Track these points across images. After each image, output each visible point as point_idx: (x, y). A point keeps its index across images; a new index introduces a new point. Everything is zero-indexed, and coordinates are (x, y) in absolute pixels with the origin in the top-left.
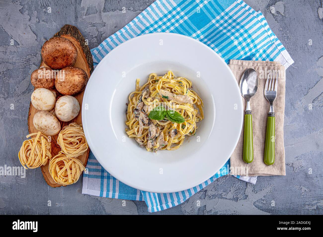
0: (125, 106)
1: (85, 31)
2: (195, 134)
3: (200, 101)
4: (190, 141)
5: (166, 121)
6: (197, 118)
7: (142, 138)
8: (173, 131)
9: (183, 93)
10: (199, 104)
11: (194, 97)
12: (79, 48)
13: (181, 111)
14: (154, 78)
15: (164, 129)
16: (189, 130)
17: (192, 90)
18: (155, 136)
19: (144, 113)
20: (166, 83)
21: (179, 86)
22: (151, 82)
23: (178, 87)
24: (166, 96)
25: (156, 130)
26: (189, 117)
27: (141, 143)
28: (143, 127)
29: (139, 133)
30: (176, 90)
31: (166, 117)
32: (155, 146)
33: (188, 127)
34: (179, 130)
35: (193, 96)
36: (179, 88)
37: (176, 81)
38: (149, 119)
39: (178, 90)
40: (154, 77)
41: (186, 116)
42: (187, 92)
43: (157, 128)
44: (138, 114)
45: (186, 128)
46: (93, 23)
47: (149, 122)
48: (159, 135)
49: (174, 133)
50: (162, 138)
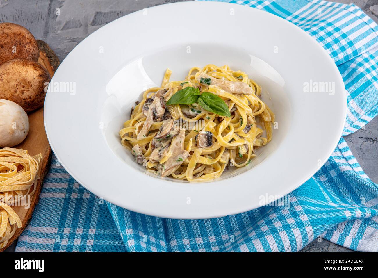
1: (58, 47)
2: (246, 165)
3: (271, 116)
7: (144, 144)
8: (203, 132)
10: (267, 119)
12: (43, 60)
16: (236, 142)
24: (207, 78)
26: (242, 122)
27: (140, 153)
28: (152, 122)
29: (141, 131)
38: (167, 111)
44: (149, 105)
46: (72, 38)
47: (165, 114)
48: (176, 135)
49: (205, 137)
50: (181, 142)
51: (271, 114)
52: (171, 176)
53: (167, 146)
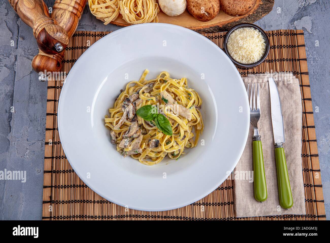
0: (118, 92)
2: (177, 159)
3: (202, 126)
4: (168, 164)
5: (152, 125)
6: (189, 142)
7: (118, 132)
8: (154, 140)
9: (186, 106)
10: (199, 128)
11: (197, 117)
13: (174, 123)
14: (164, 78)
15: (146, 135)
16: (173, 149)
17: (198, 110)
18: (133, 136)
19: (134, 106)
20: (174, 87)
21: (186, 97)
22: (159, 80)
23: (184, 97)
24: (166, 99)
25: (137, 131)
26: (180, 135)
27: (114, 138)
28: (125, 120)
29: (117, 125)
30: (180, 100)
31: (154, 121)
32: (127, 148)
33: (174, 146)
34: (162, 143)
35: (196, 115)
36: (185, 99)
37: (185, 90)
39: (183, 100)
40: (165, 76)
41: (177, 132)
42: (192, 108)
43: (138, 129)
44: (127, 105)
45: (170, 145)
47: (134, 118)
48: (137, 138)
49: (154, 143)
50: (139, 143)
51: (202, 125)
52: (130, 156)
53: (130, 141)
